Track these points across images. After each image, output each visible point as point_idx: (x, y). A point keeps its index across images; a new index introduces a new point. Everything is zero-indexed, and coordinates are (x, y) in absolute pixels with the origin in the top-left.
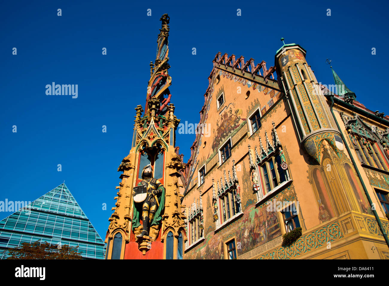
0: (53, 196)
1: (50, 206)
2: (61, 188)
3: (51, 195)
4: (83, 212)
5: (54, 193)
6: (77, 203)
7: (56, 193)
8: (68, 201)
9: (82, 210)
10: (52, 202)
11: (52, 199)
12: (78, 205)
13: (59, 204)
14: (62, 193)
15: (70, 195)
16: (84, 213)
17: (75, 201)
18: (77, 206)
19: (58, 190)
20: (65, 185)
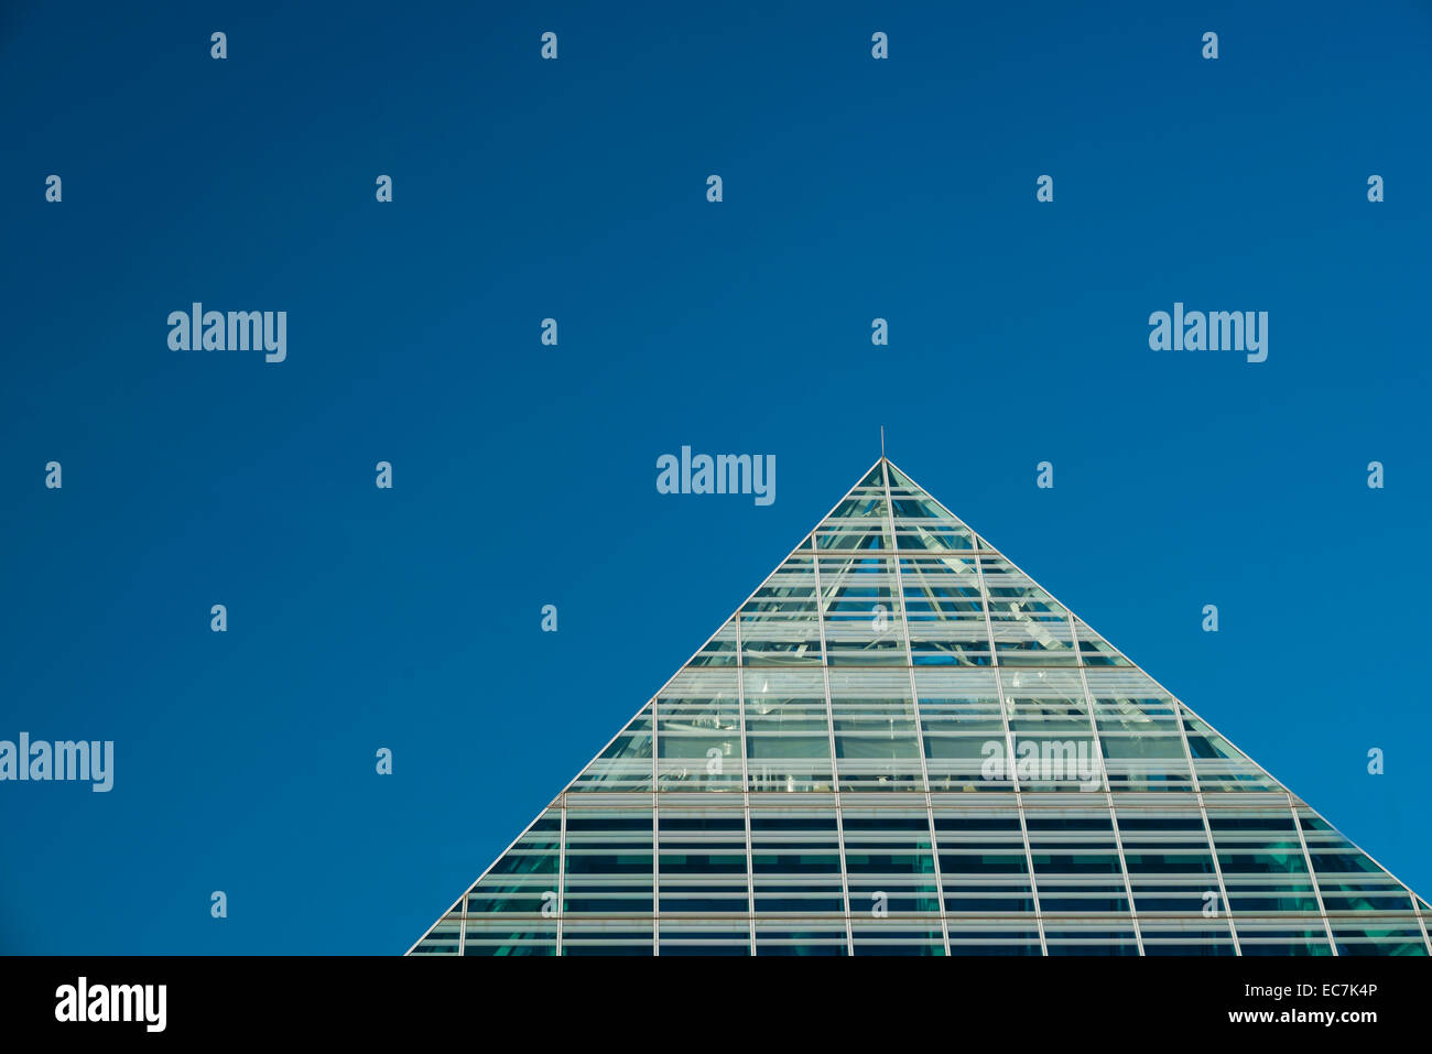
0: (823, 609)
1: (830, 717)
2: (872, 522)
3: (798, 606)
4: (1191, 715)
5: (825, 586)
6: (1092, 635)
7: (838, 581)
8: (989, 631)
9: (1175, 704)
10: (827, 683)
11: (814, 646)
12: (1107, 650)
13: (917, 684)
14: (894, 563)
15: (991, 568)
16: (1204, 729)
17: (1071, 615)
18: (1101, 662)
19: (848, 542)
20: (899, 475)
